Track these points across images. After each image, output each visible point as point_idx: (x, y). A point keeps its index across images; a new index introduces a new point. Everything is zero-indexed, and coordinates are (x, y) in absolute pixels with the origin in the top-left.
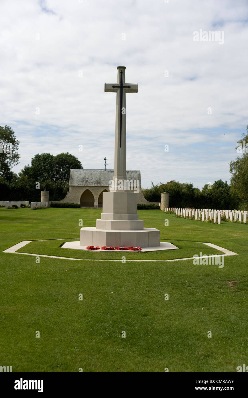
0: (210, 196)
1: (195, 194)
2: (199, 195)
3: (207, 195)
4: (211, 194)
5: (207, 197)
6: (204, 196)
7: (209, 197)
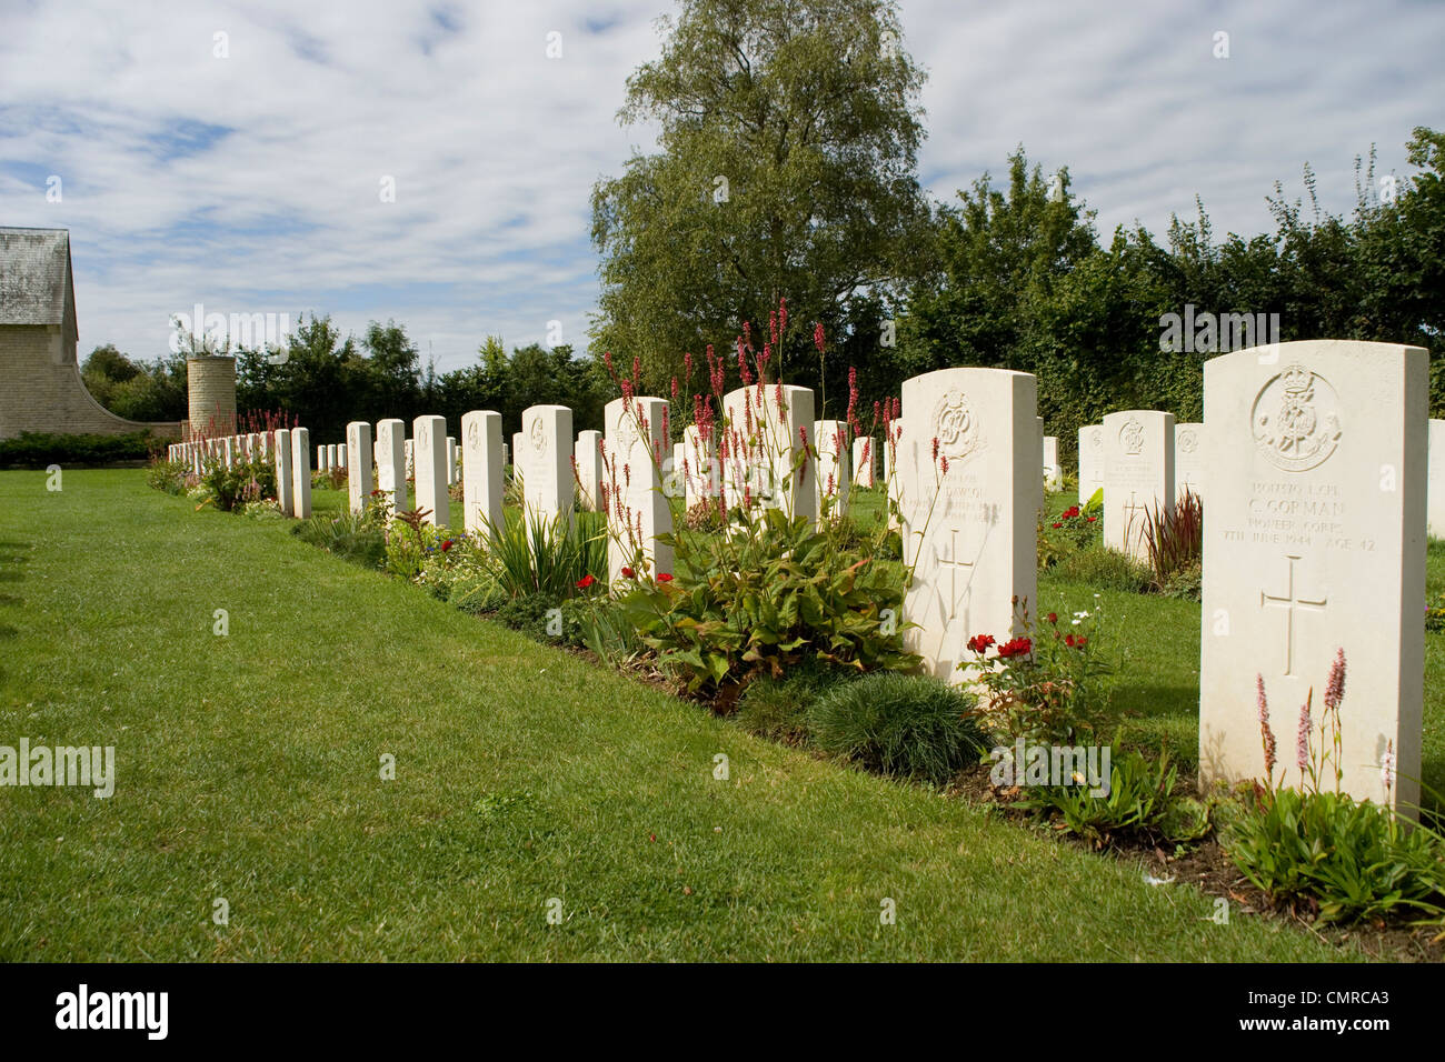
0: (491, 388)
1: (419, 377)
2: (438, 386)
3: (480, 382)
4: (498, 381)
5: (478, 394)
6: (465, 390)
7: (488, 392)
